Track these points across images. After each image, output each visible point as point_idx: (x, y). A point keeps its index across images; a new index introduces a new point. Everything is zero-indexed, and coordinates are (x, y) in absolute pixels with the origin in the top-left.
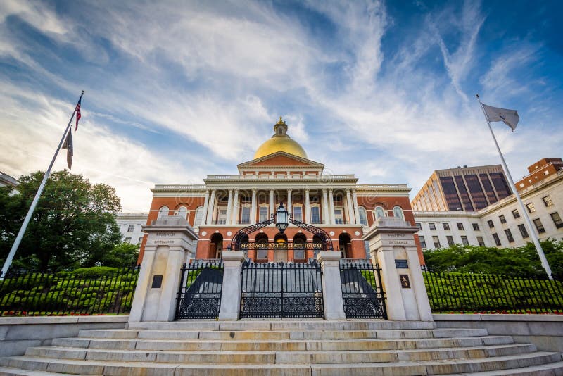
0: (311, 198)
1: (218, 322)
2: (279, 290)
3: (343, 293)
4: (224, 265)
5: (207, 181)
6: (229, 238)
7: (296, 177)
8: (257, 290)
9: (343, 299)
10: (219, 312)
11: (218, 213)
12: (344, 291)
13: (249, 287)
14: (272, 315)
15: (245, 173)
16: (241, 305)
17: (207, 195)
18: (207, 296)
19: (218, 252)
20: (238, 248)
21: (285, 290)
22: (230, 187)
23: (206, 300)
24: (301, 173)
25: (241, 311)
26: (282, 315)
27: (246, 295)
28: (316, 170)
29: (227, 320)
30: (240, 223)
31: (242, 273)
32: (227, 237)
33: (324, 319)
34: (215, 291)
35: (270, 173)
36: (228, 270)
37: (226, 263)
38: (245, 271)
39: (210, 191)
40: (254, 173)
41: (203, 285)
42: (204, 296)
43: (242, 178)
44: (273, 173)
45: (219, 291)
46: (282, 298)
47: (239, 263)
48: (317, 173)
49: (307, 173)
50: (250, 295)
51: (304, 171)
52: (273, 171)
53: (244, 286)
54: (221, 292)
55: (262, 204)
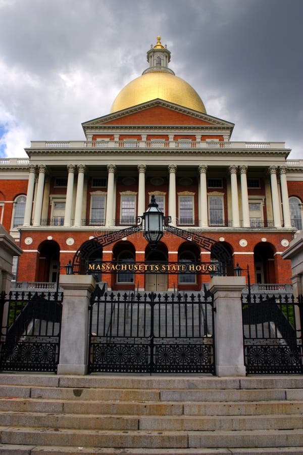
0: (210, 183)
1: (58, 376)
2: (148, 334)
3: (244, 338)
4: (62, 295)
5: (30, 152)
6: (69, 248)
7: (185, 145)
8: (114, 333)
9: (245, 347)
10: (58, 363)
11: (50, 207)
12: (247, 336)
13: (101, 327)
14: (137, 369)
15: (95, 137)
16: (90, 354)
17: (31, 177)
18: (39, 340)
19: (52, 271)
20: (83, 271)
21: (156, 334)
22: (69, 161)
23: (38, 346)
24: (193, 137)
25: (89, 362)
26: (152, 369)
27: (98, 340)
28: (219, 132)
29: (69, 374)
30: (87, 223)
31: (90, 308)
32: (66, 247)
33: (215, 374)
34: (50, 333)
35: (139, 137)
36: (68, 303)
37: (66, 292)
38: (95, 306)
39: (37, 170)
40: (111, 137)
41: (31, 324)
42: (34, 340)
43: (90, 146)
44: (144, 139)
45: (56, 333)
46: (152, 345)
47: (85, 293)
48: (221, 137)
49: (204, 138)
50: (103, 340)
51: (198, 134)
52: (144, 134)
53: (94, 328)
54: (59, 335)
55: (125, 191)
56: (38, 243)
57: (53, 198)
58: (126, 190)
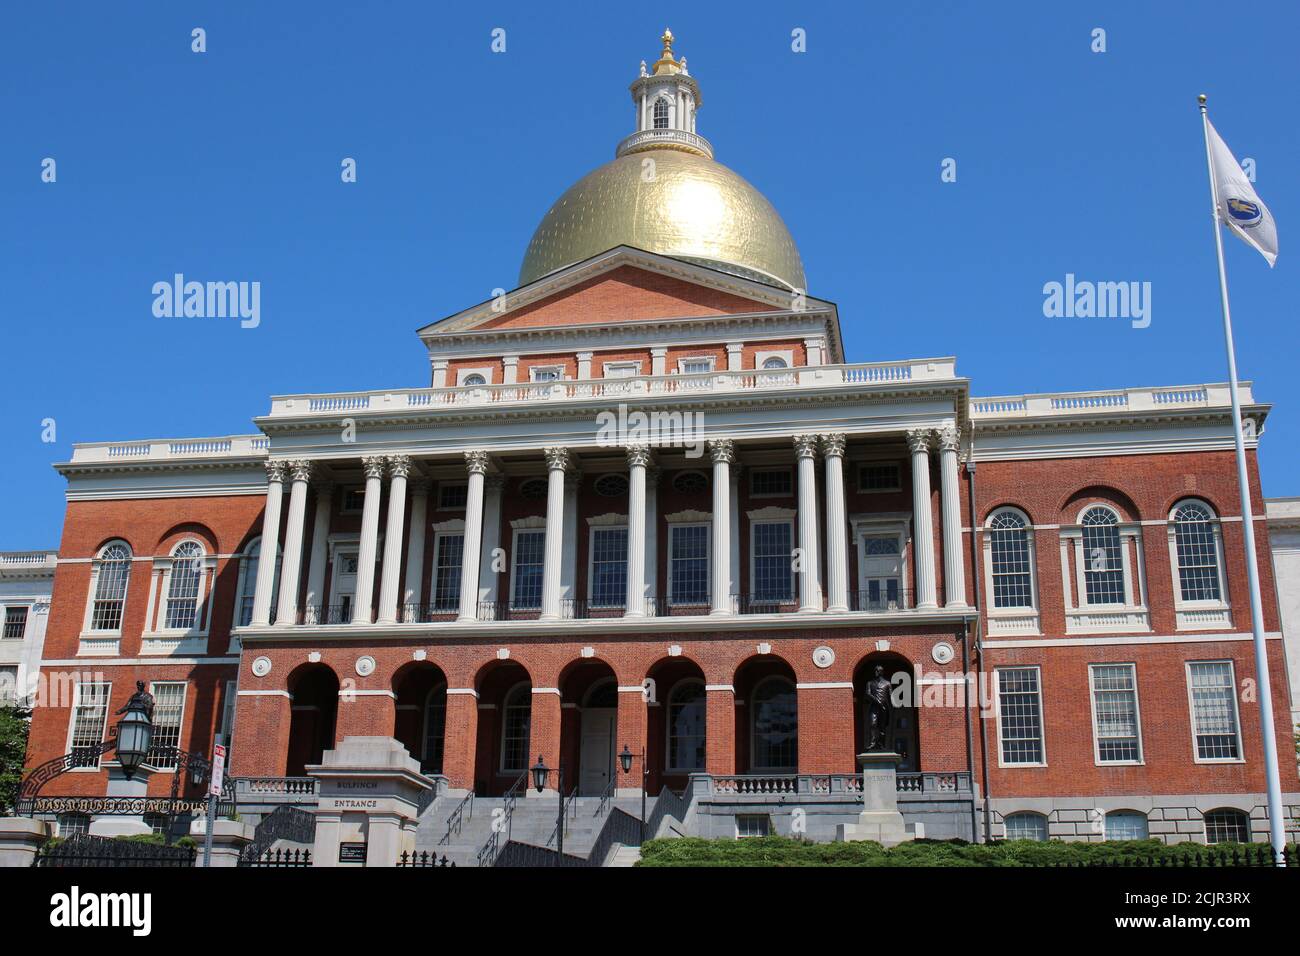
0: (757, 483)
5: (268, 430)
11: (328, 568)
15: (454, 366)
22: (368, 448)
35: (571, 359)
39: (288, 474)
40: (496, 364)
48: (798, 345)
49: (749, 349)
51: (735, 340)
52: (584, 350)
55: (524, 517)
56: (287, 671)
57: (336, 544)
58: (528, 516)
